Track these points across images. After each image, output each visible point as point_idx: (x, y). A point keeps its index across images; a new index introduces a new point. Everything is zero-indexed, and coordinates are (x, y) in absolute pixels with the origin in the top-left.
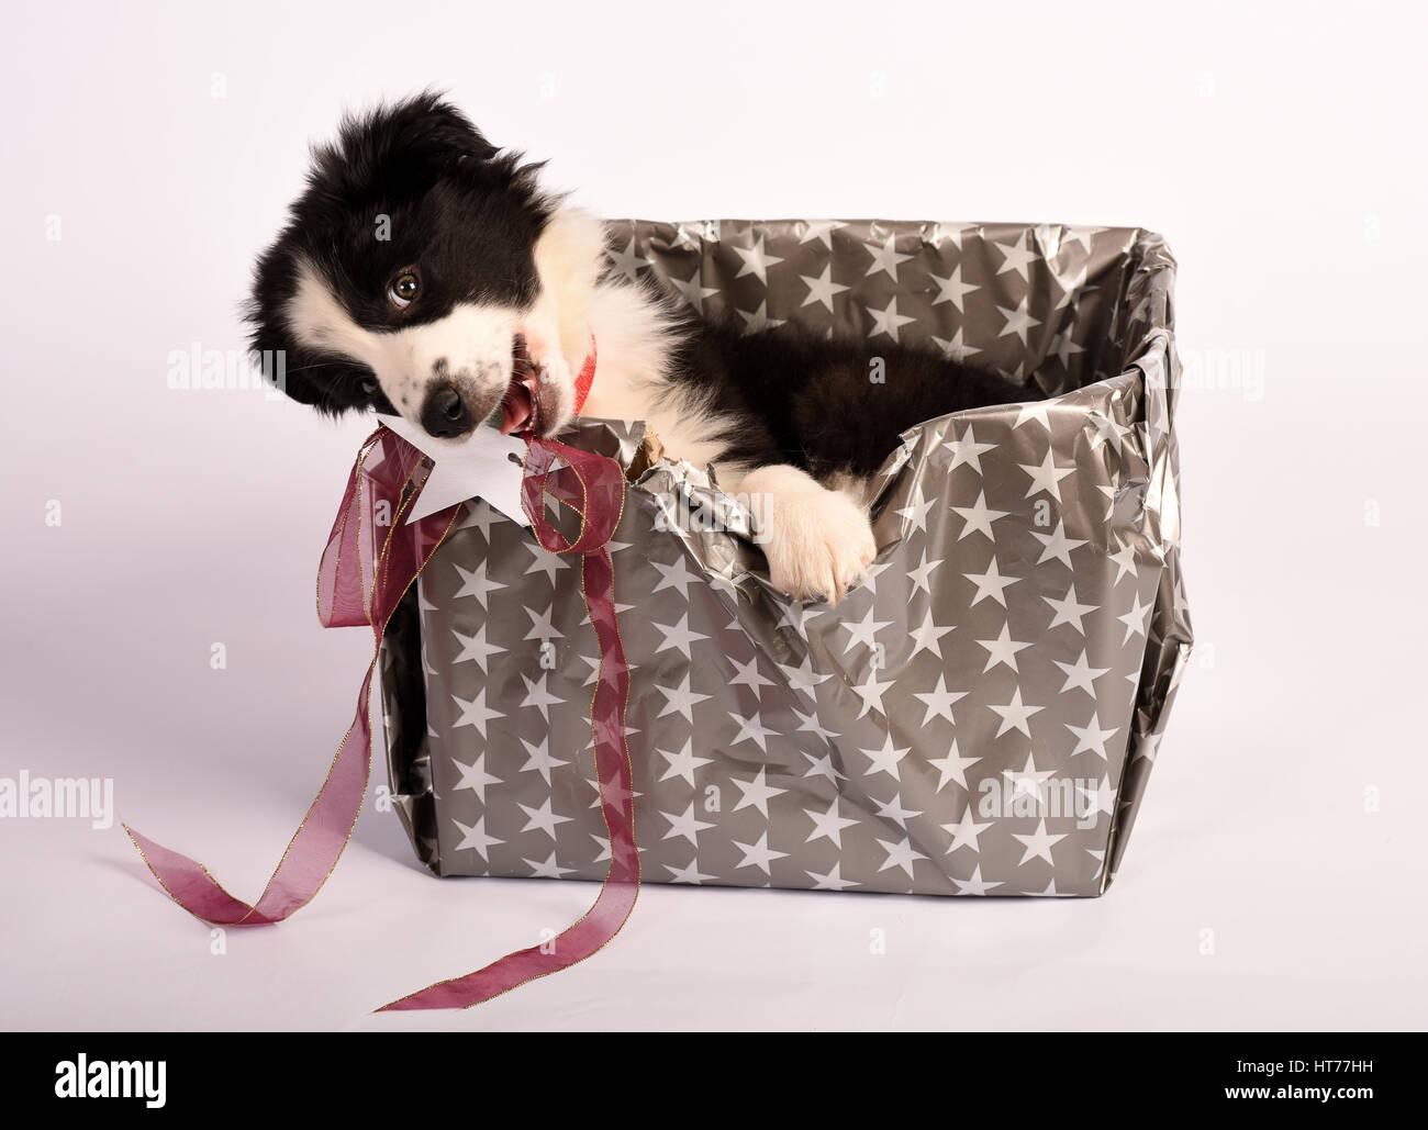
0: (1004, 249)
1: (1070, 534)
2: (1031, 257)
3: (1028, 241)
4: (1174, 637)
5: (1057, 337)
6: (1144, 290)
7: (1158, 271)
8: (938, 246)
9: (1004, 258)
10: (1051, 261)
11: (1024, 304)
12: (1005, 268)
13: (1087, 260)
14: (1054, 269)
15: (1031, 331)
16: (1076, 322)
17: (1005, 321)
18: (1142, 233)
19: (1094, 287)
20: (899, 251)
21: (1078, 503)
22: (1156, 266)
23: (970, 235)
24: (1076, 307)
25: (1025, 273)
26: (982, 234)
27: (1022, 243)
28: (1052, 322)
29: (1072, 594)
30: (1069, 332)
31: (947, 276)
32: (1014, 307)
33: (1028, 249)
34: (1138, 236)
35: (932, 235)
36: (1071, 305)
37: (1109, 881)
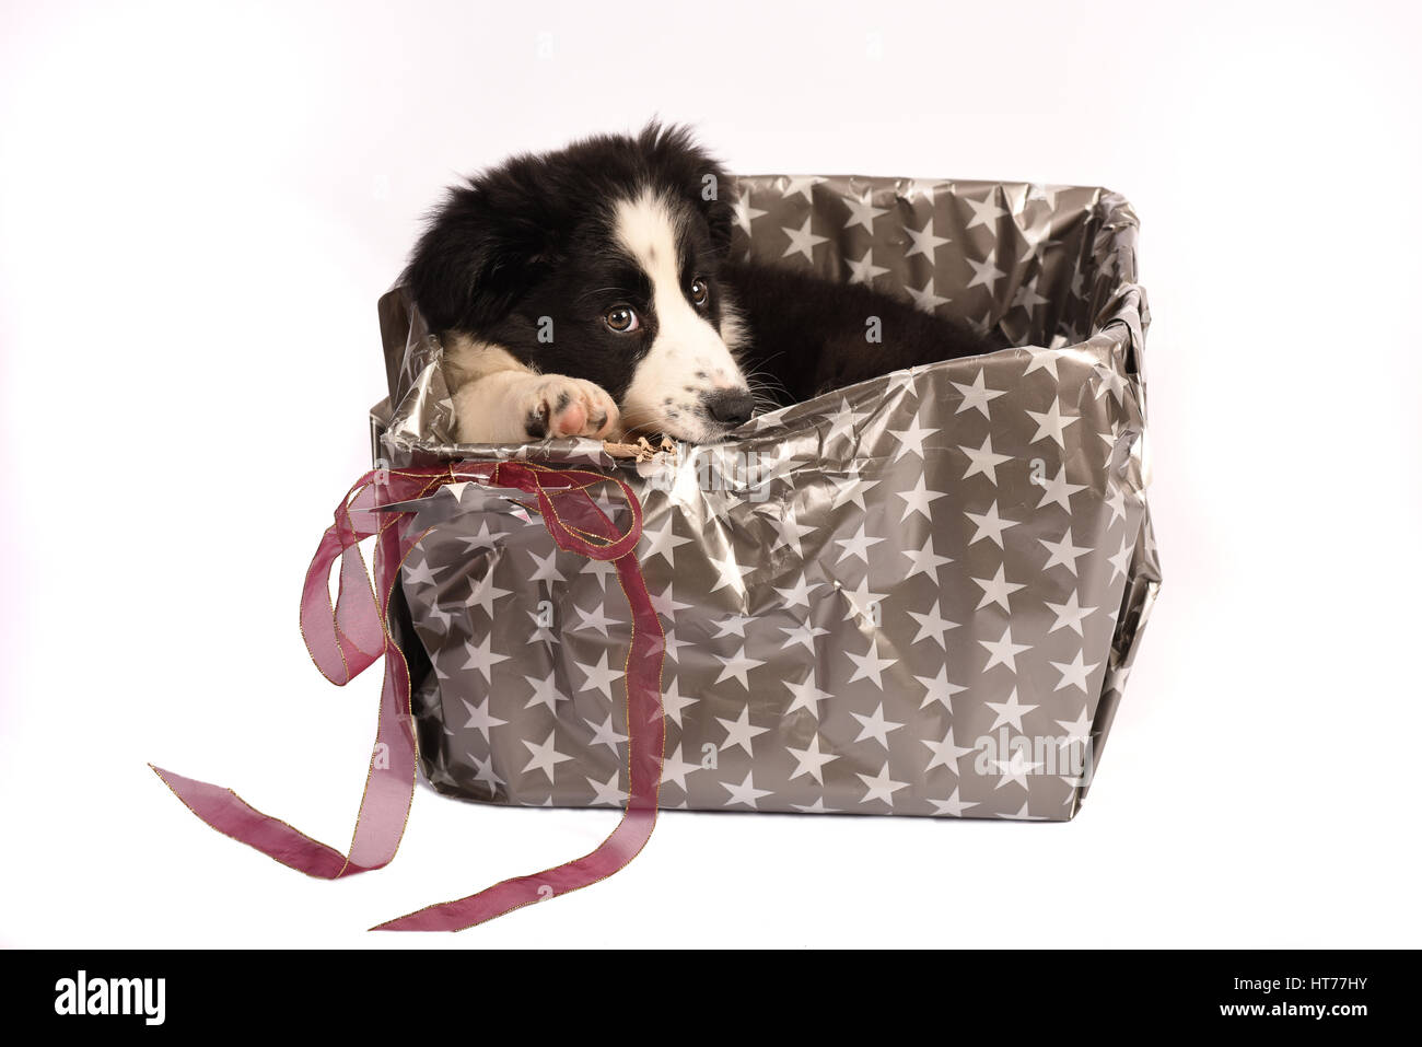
0: (973, 204)
1: (1070, 480)
2: (998, 212)
3: (996, 198)
4: (1144, 576)
5: (1022, 289)
6: (1109, 245)
7: (1123, 228)
8: (911, 201)
9: (973, 213)
10: (1017, 216)
11: (992, 257)
12: (974, 222)
13: (1051, 217)
14: (1020, 224)
15: (999, 283)
16: (1041, 275)
17: (973, 273)
18: (1103, 191)
19: (1057, 242)
20: (875, 206)
21: (1080, 450)
22: (1121, 224)
23: (942, 191)
24: (1041, 261)
25: (993, 228)
26: (953, 190)
27: (991, 199)
28: (1018, 275)
29: (1068, 536)
30: (1033, 284)
31: (920, 229)
32: (982, 259)
33: (996, 205)
34: (1100, 195)
35: (907, 190)
36: (1035, 258)
37: (1078, 806)
